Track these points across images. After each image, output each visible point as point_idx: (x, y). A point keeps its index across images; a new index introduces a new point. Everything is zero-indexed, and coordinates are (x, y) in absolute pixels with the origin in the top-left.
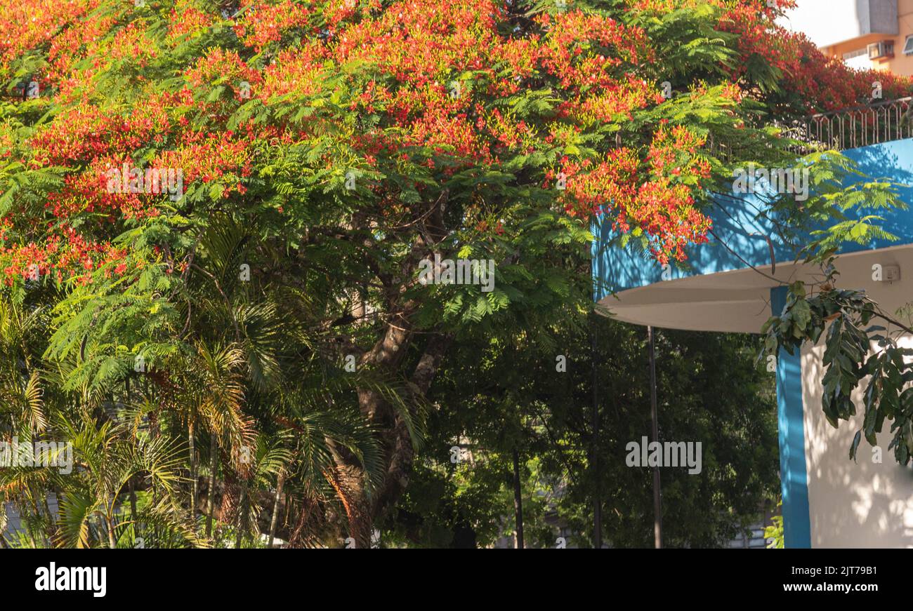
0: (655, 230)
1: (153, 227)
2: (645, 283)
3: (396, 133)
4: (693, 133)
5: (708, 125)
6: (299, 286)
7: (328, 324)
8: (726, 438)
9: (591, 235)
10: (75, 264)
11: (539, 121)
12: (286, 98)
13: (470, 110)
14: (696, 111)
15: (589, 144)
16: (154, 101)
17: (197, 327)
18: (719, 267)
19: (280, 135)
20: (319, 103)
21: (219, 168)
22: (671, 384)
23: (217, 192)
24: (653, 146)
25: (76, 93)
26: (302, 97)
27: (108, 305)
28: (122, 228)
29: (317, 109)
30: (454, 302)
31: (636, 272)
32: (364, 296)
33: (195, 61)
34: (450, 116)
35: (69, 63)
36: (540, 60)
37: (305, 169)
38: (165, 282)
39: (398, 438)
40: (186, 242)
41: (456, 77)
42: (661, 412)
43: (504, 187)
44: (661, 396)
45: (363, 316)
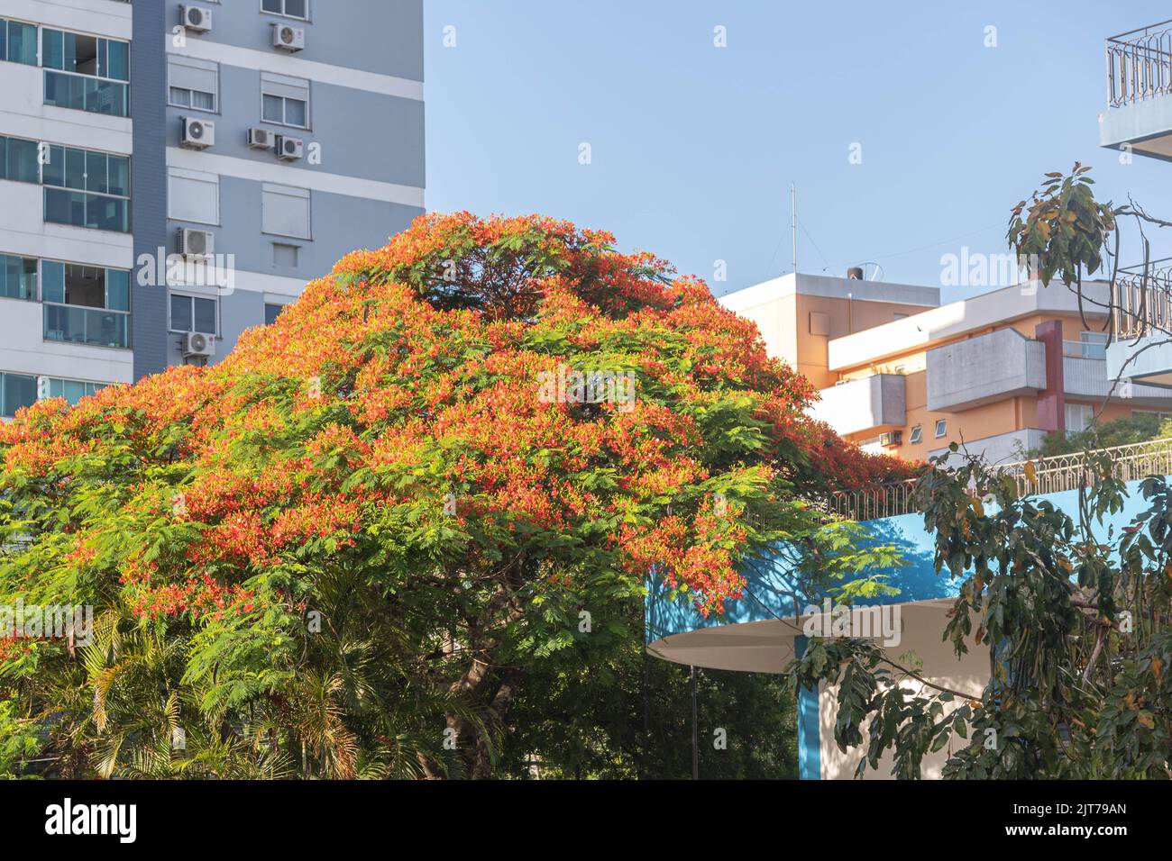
0: (700, 586)
1: (276, 573)
2: (689, 630)
3: (484, 499)
4: (732, 505)
5: (745, 498)
6: (399, 626)
7: (421, 658)
8: (754, 761)
9: (646, 590)
10: (209, 603)
11: (603, 493)
12: (393, 467)
13: (546, 481)
14: (735, 487)
15: (645, 513)
16: (279, 467)
17: (311, 657)
18: (752, 618)
19: (385, 498)
20: (420, 472)
21: (333, 525)
22: (710, 714)
23: (331, 545)
24: (698, 515)
25: (213, 458)
26: (405, 466)
27: (237, 638)
28: (252, 573)
29: (418, 477)
30: (528, 640)
31: (682, 621)
32: (454, 634)
33: (315, 434)
34: (529, 486)
35: (208, 433)
36: (605, 441)
37: (406, 528)
38: (285, 619)
39: (479, 756)
40: (303, 586)
41: (535, 453)
42: (699, 738)
43: (574, 549)
44: (701, 725)
45: (452, 652)
